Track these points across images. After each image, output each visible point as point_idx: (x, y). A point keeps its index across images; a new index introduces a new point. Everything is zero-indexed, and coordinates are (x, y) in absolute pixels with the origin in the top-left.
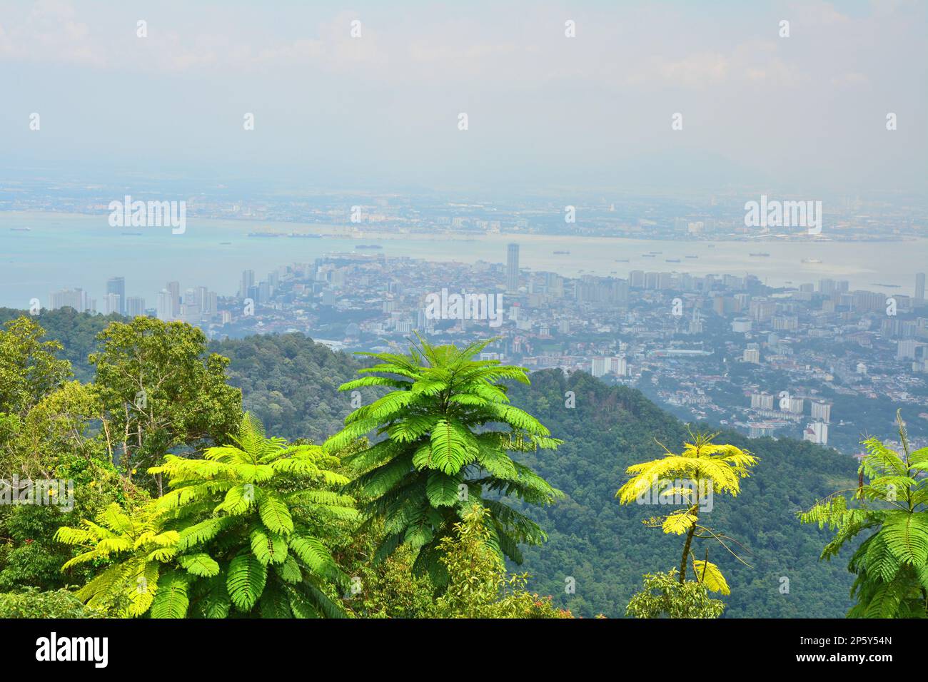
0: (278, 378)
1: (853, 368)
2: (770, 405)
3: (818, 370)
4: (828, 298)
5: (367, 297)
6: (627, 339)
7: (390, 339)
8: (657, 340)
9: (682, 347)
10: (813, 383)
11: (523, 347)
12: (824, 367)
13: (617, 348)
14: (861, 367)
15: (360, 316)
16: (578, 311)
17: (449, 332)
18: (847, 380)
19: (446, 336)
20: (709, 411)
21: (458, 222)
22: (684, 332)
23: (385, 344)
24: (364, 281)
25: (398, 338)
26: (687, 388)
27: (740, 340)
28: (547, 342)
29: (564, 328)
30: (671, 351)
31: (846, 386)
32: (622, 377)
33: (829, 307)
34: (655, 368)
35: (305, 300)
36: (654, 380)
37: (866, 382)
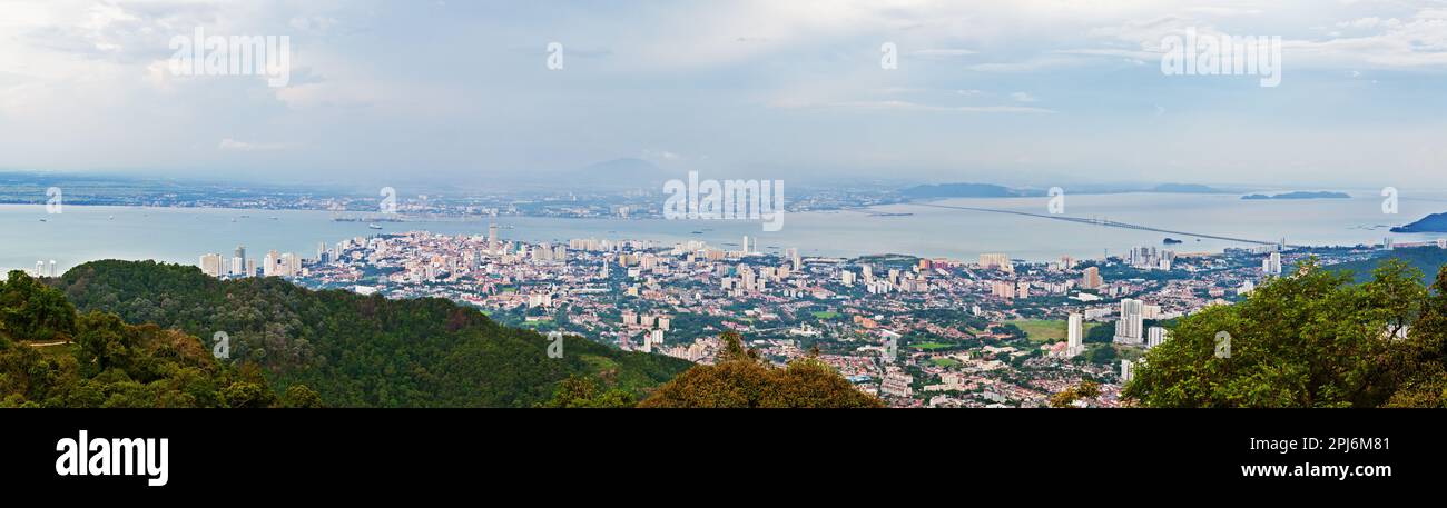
0: (258, 299)
1: (693, 297)
2: (635, 322)
3: (672, 298)
4: (692, 254)
5: (398, 259)
6: (559, 283)
7: (406, 285)
8: (578, 283)
9: (593, 287)
10: (667, 306)
11: (490, 289)
12: (677, 297)
13: (551, 289)
14: (698, 296)
15: (389, 271)
16: (533, 266)
17: (445, 280)
18: (687, 304)
19: (442, 284)
20: (597, 326)
21: (470, 210)
22: (596, 277)
23: (402, 288)
24: (399, 248)
25: (411, 285)
26: (588, 313)
27: (631, 281)
28: (507, 286)
29: (519, 277)
30: (585, 290)
31: (687, 308)
32: (548, 307)
33: (691, 259)
34: (571, 301)
35: (358, 261)
36: (569, 309)
37: (698, 304)
